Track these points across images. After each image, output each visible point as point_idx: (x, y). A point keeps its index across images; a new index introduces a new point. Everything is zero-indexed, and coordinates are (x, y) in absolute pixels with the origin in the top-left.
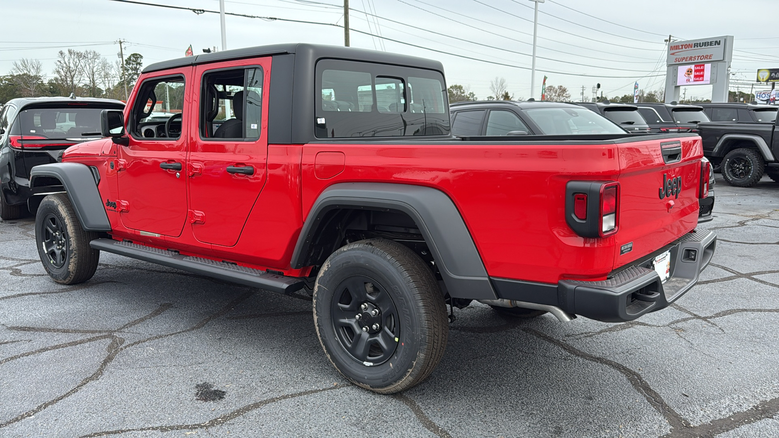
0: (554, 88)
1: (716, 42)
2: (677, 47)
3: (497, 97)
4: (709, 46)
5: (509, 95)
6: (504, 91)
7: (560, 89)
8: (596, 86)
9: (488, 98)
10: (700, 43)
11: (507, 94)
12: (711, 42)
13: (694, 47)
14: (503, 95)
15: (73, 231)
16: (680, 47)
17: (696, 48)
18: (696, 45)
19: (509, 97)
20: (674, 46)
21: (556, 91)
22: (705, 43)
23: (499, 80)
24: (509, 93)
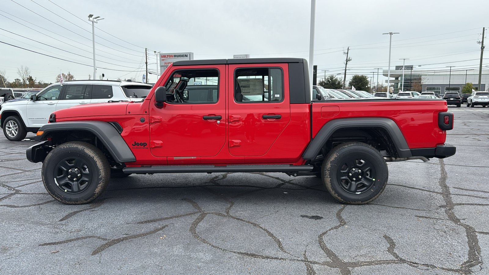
0: (65, 75)
1: (185, 55)
2: (164, 56)
3: (23, 79)
4: (182, 57)
5: (33, 78)
6: (28, 75)
7: (69, 76)
8: (102, 75)
9: (15, 80)
10: (177, 55)
11: (31, 77)
12: (183, 55)
13: (174, 57)
14: (28, 78)
15: (102, 165)
16: (167, 56)
17: (175, 57)
18: (175, 56)
19: (33, 79)
20: (163, 56)
21: (67, 77)
22: (180, 55)
23: (24, 68)
24: (32, 77)
